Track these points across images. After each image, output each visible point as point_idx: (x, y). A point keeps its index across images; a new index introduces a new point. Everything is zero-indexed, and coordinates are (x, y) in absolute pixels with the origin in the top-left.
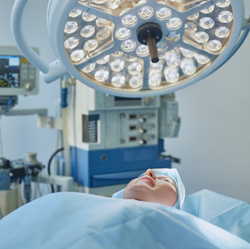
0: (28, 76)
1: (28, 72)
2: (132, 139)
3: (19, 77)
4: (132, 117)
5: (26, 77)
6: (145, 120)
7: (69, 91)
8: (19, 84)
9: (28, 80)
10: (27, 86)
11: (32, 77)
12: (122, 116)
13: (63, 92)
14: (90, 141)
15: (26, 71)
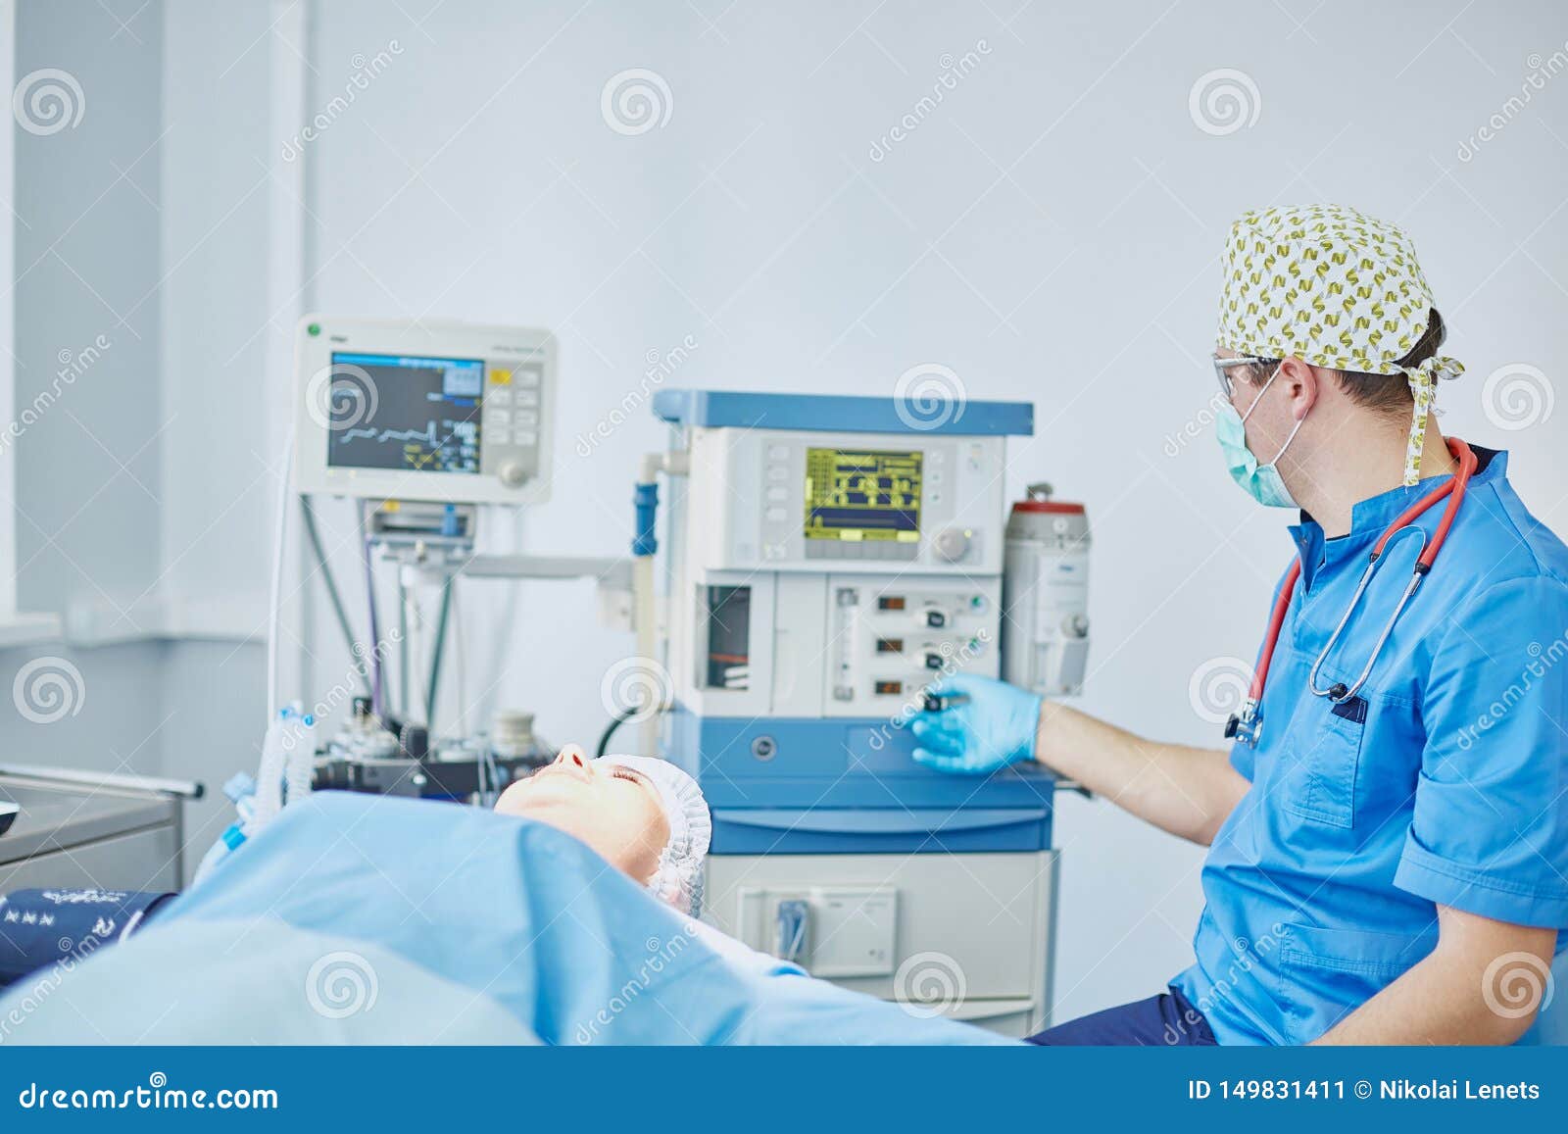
0: (512, 435)
1: (512, 420)
2: (886, 688)
3: (478, 435)
4: (888, 604)
5: (504, 439)
6: (935, 620)
7: (662, 494)
8: (477, 462)
9: (510, 449)
10: (507, 469)
11: (527, 438)
12: (846, 597)
13: (642, 499)
14: (730, 684)
15: (505, 415)
